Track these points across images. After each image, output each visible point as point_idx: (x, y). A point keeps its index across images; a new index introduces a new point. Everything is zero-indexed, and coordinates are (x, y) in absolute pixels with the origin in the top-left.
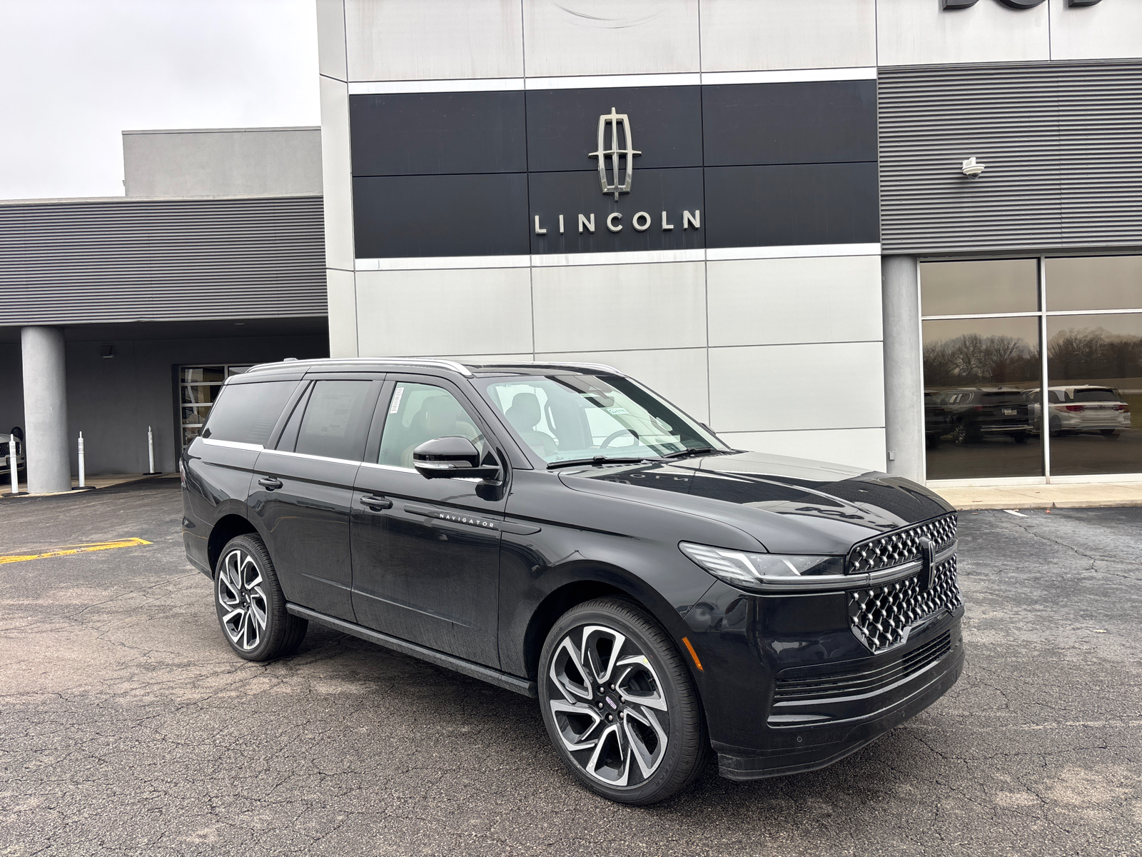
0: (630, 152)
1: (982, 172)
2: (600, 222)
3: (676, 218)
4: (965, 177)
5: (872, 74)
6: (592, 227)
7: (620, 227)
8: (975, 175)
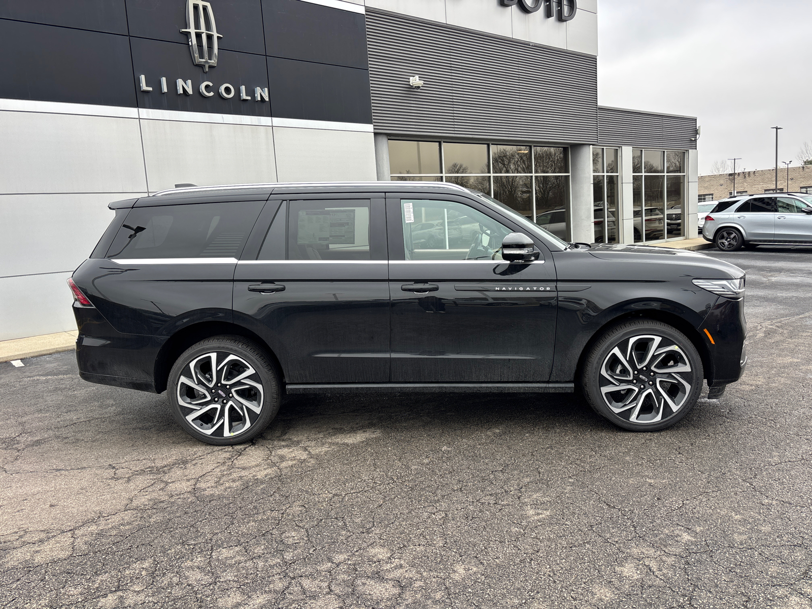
0: (216, 35)
1: (422, 86)
2: (196, 88)
3: (251, 92)
4: (411, 87)
5: (362, 11)
6: (190, 91)
7: (212, 94)
8: (418, 87)
